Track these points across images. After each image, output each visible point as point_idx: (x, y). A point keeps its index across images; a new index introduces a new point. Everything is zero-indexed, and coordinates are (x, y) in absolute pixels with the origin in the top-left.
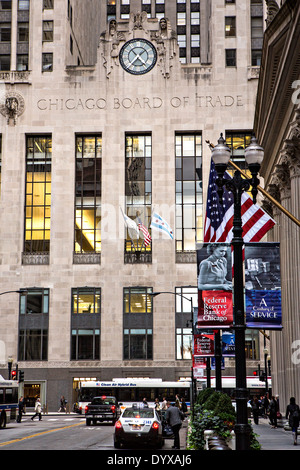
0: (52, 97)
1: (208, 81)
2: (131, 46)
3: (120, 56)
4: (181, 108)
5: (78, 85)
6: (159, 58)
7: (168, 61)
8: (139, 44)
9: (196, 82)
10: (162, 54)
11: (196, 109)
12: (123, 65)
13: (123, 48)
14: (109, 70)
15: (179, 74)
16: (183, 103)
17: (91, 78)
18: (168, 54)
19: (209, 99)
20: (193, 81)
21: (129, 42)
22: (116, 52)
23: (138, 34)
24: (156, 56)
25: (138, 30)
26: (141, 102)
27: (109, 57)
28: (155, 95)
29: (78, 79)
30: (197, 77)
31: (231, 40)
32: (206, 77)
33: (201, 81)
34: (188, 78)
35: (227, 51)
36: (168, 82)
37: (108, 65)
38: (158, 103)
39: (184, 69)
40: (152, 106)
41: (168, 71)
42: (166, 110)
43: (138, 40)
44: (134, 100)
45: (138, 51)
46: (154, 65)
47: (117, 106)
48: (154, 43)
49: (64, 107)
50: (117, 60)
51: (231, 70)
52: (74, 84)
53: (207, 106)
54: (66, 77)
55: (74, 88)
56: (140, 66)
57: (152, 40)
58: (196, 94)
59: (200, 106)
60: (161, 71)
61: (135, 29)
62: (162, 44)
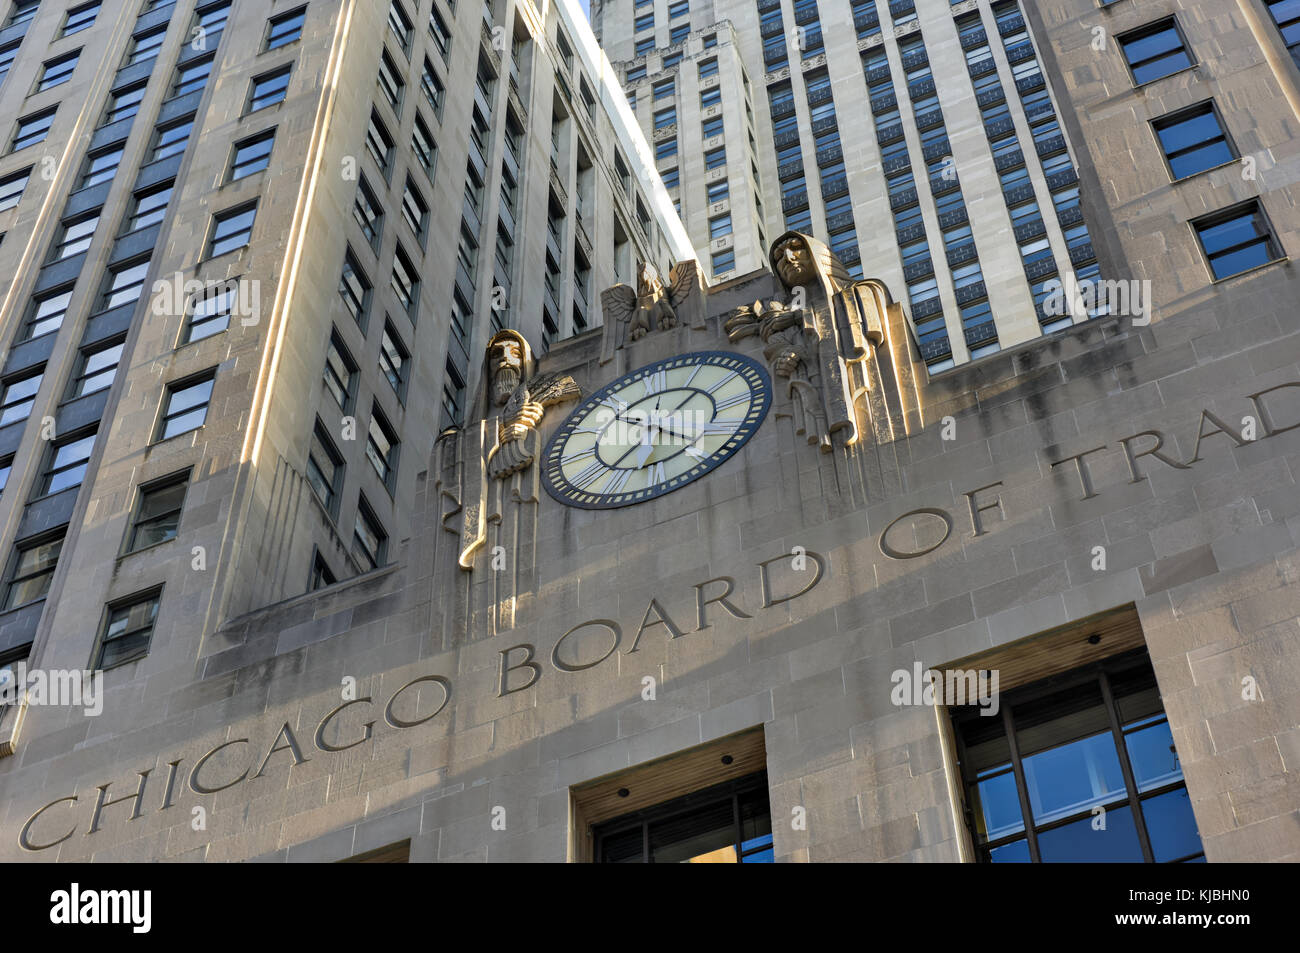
2: (615, 403)
3: (549, 464)
4: (958, 547)
5: (282, 667)
7: (834, 376)
8: (656, 382)
9: (1037, 403)
11: (1068, 518)
12: (562, 493)
13: (564, 432)
14: (475, 536)
16: (967, 521)
17: (368, 610)
18: (828, 350)
19: (1144, 444)
21: (601, 395)
22: (519, 450)
23: (653, 349)
24: (762, 391)
25: (651, 339)
26: (680, 609)
28: (777, 547)
30: (1035, 383)
32: (1094, 362)
33: (1066, 389)
34: (982, 405)
36: (850, 462)
37: (470, 517)
39: (952, 379)
40: (753, 604)
41: (845, 417)
42: (849, 591)
43: (654, 368)
44: (633, 617)
46: (752, 426)
47: (521, 679)
48: (747, 347)
49: (181, 793)
50: (527, 482)
51: (1253, 280)
52: (262, 670)
53: (1138, 479)
54: (223, 653)
55: (256, 689)
56: (664, 461)
57: (735, 341)
58: (1052, 451)
59: (1090, 495)
60: (802, 433)
61: (633, 339)
62: (792, 330)
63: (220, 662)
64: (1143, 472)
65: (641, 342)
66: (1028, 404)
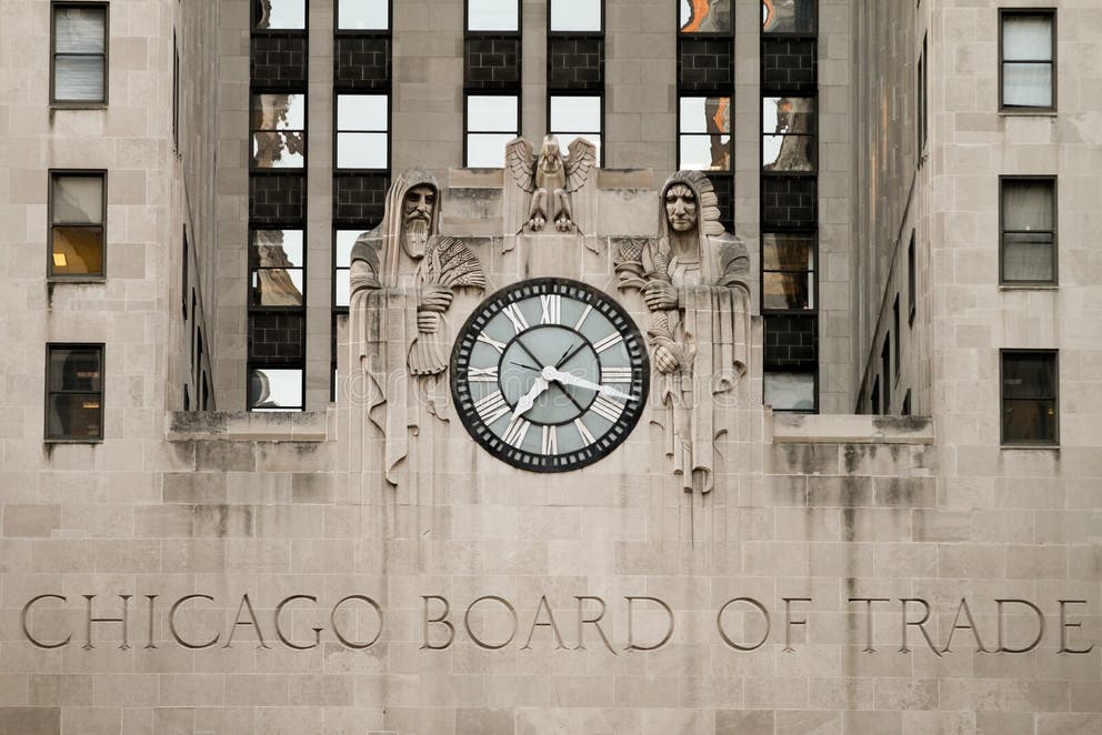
0: (99, 582)
1: (907, 519)
2: (515, 316)
3: (458, 372)
4: (772, 656)
5: (236, 521)
6: (659, 387)
7: (704, 406)
8: (552, 308)
9: (849, 516)
10: (677, 369)
11: (851, 666)
12: (470, 419)
13: (470, 331)
14: (397, 443)
15: (762, 474)
16: (779, 630)
17: (306, 484)
18: (703, 369)
19: (915, 612)
20: (833, 516)
21: (503, 298)
22: (439, 349)
23: (550, 254)
24: (641, 375)
25: (549, 237)
26: (566, 618)
27: (401, 376)
28: (640, 584)
29: (235, 486)
30: (853, 492)
31: (1033, 303)
32: (898, 493)
33: (874, 514)
34: (810, 498)
35: (1008, 356)
36: (705, 513)
37: (393, 419)
38: (650, 623)
39: (791, 445)
40: (619, 638)
41: (706, 463)
42: (691, 664)
43: (550, 285)
44: (527, 608)
45: (550, 345)
46: (630, 418)
47: (437, 635)
48: (632, 305)
49: (163, 637)
50: (440, 393)
51: (1028, 462)
52: (217, 516)
53: (904, 650)
54: (174, 474)
55: (213, 538)
56: (558, 425)
57: (623, 289)
58: (851, 583)
59: (870, 650)
60: (670, 455)
61: (533, 229)
62: (674, 314)
63: (176, 487)
64: (910, 645)
65: (539, 236)
66: (844, 517)
